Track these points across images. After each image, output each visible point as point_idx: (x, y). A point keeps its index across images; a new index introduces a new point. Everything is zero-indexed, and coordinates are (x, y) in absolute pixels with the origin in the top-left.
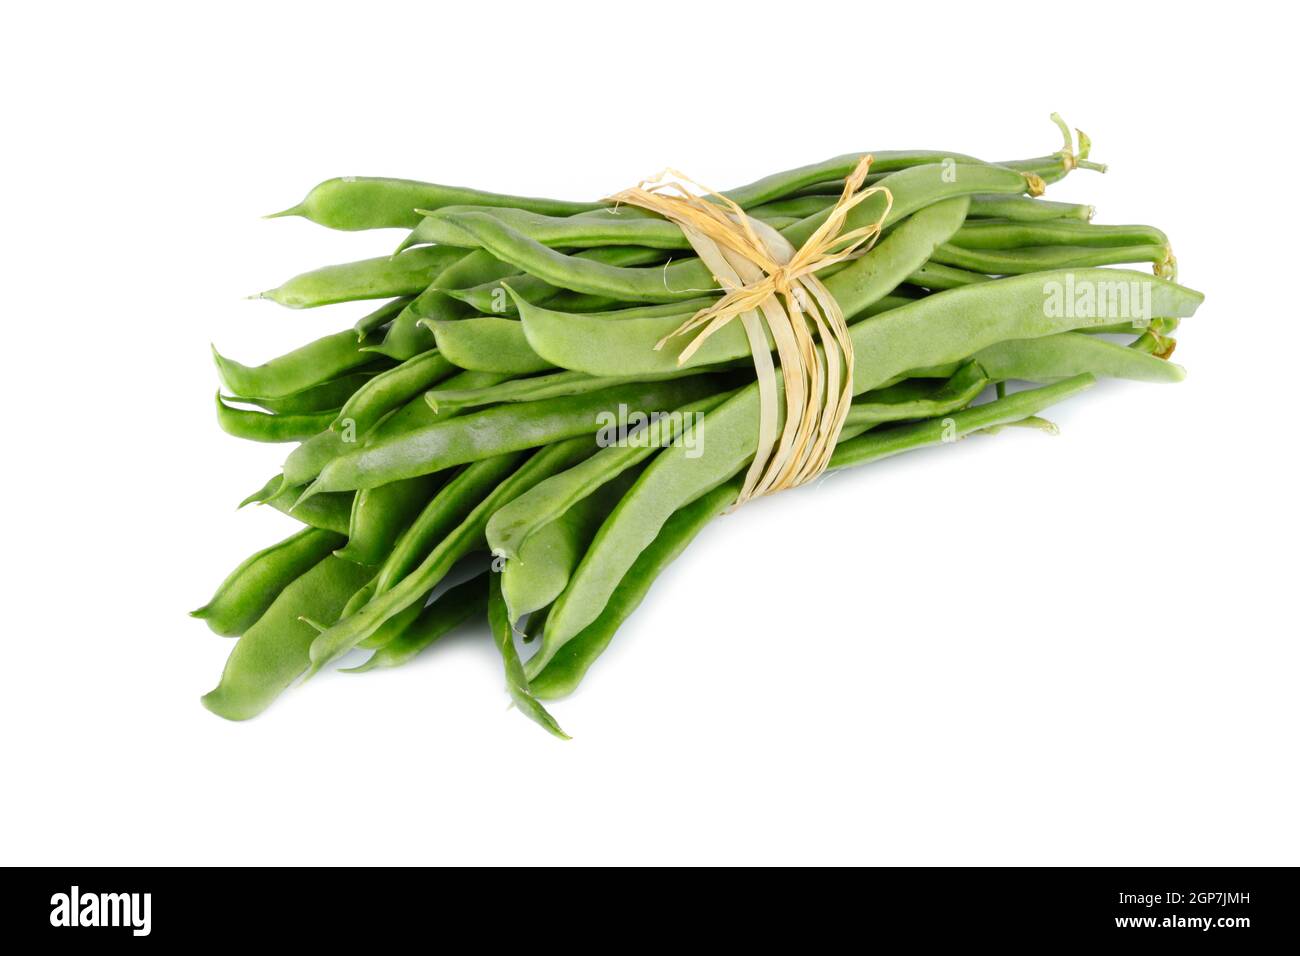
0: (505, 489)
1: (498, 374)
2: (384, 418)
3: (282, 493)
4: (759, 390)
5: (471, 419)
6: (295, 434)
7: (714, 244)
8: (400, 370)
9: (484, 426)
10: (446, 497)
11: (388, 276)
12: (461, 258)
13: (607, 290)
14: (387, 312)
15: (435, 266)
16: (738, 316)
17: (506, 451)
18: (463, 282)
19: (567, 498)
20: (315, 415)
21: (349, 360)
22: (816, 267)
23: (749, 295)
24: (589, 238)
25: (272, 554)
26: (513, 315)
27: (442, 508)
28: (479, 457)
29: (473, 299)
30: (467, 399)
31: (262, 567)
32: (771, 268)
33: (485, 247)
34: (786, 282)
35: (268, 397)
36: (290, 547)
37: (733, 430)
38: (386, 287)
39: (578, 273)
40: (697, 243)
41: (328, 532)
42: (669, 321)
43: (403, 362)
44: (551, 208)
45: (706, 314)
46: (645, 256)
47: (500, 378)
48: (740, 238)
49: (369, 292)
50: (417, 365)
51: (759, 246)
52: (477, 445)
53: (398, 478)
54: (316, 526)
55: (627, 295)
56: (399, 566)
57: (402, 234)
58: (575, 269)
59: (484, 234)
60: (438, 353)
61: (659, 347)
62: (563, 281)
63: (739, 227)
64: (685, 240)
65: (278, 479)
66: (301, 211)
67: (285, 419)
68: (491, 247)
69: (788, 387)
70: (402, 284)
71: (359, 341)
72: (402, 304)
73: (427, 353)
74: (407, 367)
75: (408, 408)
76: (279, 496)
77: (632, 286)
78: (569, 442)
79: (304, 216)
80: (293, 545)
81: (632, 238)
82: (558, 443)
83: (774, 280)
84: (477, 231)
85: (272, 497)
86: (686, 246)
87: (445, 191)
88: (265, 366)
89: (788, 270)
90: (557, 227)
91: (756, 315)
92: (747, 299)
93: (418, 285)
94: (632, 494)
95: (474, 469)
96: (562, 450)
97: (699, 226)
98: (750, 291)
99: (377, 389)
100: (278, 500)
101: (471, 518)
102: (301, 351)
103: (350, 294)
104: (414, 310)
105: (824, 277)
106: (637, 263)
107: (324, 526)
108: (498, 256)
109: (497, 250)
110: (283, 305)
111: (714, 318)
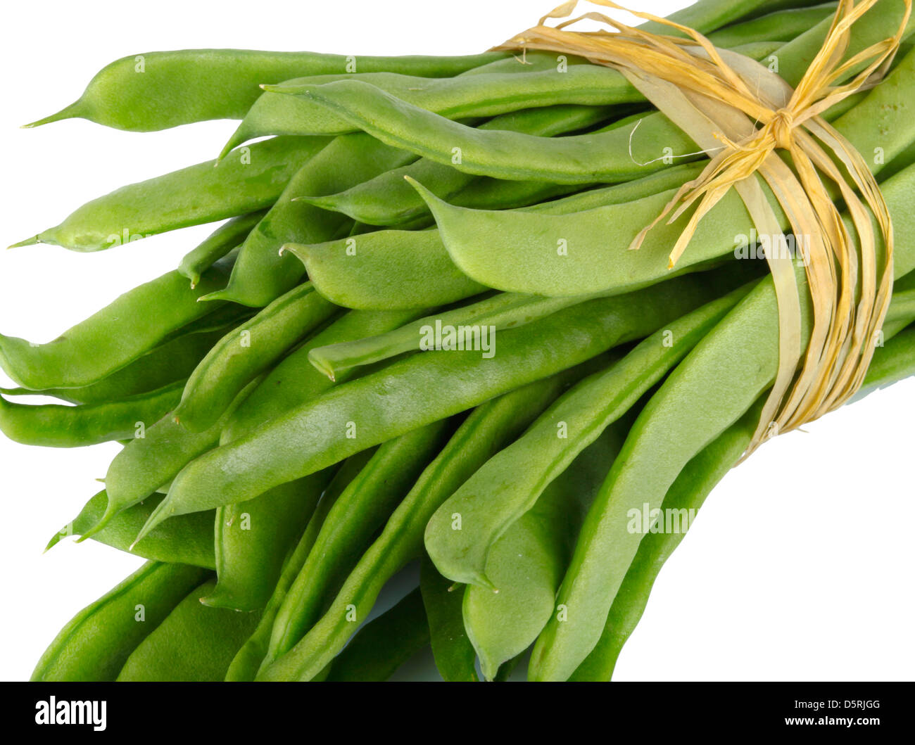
0: (435, 477)
1: (399, 311)
2: (242, 393)
3: (109, 521)
4: (774, 289)
5: (373, 381)
6: (111, 430)
7: (678, 89)
8: (260, 320)
9: (394, 389)
10: (353, 499)
11: (217, 190)
12: (317, 152)
13: (543, 172)
14: (222, 240)
15: (280, 168)
16: (733, 186)
17: (429, 420)
18: (329, 186)
19: (536, 480)
20: (137, 400)
21: (180, 315)
22: (823, 106)
23: (744, 155)
24: (496, 102)
25: (105, 609)
26: (425, 221)
27: (350, 515)
28: (392, 435)
29: (350, 208)
30: (366, 353)
31: (93, 629)
32: (764, 114)
33: (365, 129)
34: (789, 131)
35: (73, 384)
36: (129, 595)
37: (744, 351)
38: (217, 205)
39: (500, 151)
40: (650, 91)
41: (178, 566)
42: (644, 205)
43: (259, 309)
44: (428, 67)
45: (691, 190)
46: (576, 119)
47: (404, 317)
48: (712, 77)
49: (193, 215)
50: (283, 312)
51: (741, 86)
52: (389, 418)
53: (283, 481)
54: (162, 559)
55: (572, 175)
56: (300, 609)
57: (228, 127)
58: (495, 147)
59: (362, 110)
60: (313, 289)
61: (636, 244)
62: (482, 166)
63: (708, 64)
64: (631, 89)
65: (100, 500)
66: (80, 110)
67: (95, 411)
68: (374, 128)
69: (812, 279)
70: (238, 198)
71: (193, 287)
72: (246, 225)
73: (293, 292)
74: (270, 316)
75: (274, 376)
76: (104, 526)
77: (577, 162)
78: (512, 396)
79: (86, 117)
80: (132, 591)
81: (558, 94)
82: (496, 400)
83: (772, 131)
84: (353, 107)
85: (95, 528)
86: (634, 98)
87: (281, 59)
88: (61, 339)
89: (789, 115)
90: (450, 91)
91: (756, 183)
92: (743, 161)
93: (261, 197)
94: (624, 463)
95: (385, 453)
96: (504, 409)
97: (647, 68)
98: (745, 149)
99: (230, 354)
100: (104, 531)
101: (393, 525)
102: (109, 310)
103: (166, 221)
104: (266, 233)
105: (833, 118)
106: (567, 129)
107: (173, 559)
108: (385, 139)
109: (383, 132)
110: (69, 248)
111: (705, 193)
